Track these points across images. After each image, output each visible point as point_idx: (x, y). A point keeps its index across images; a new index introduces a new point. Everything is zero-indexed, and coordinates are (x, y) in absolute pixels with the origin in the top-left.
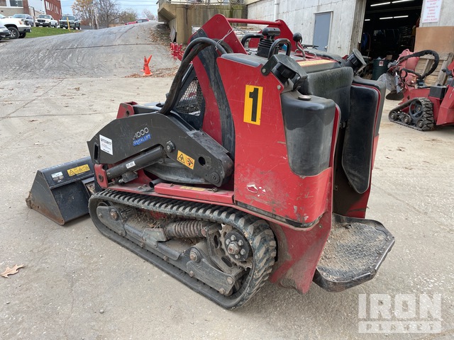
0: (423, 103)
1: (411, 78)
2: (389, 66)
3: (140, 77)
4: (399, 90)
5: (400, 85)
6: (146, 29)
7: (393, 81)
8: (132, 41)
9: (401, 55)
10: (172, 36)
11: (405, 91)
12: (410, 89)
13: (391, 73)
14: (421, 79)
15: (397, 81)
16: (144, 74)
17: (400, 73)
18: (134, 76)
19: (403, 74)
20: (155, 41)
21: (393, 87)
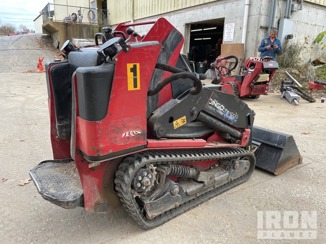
0: (233, 85)
1: (225, 71)
2: (211, 64)
3: (35, 72)
4: (218, 78)
5: (218, 75)
6: (33, 38)
7: (215, 74)
8: (23, 47)
9: (217, 59)
10: (56, 44)
11: (222, 78)
12: (224, 77)
13: (213, 69)
14: (230, 71)
15: (217, 74)
16: (39, 71)
17: (218, 69)
18: (31, 71)
19: (220, 69)
20: (42, 47)
21: (215, 77)
